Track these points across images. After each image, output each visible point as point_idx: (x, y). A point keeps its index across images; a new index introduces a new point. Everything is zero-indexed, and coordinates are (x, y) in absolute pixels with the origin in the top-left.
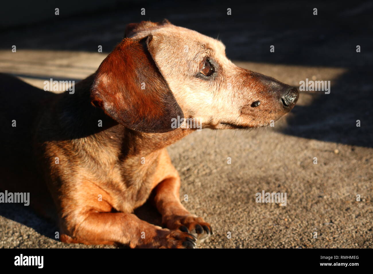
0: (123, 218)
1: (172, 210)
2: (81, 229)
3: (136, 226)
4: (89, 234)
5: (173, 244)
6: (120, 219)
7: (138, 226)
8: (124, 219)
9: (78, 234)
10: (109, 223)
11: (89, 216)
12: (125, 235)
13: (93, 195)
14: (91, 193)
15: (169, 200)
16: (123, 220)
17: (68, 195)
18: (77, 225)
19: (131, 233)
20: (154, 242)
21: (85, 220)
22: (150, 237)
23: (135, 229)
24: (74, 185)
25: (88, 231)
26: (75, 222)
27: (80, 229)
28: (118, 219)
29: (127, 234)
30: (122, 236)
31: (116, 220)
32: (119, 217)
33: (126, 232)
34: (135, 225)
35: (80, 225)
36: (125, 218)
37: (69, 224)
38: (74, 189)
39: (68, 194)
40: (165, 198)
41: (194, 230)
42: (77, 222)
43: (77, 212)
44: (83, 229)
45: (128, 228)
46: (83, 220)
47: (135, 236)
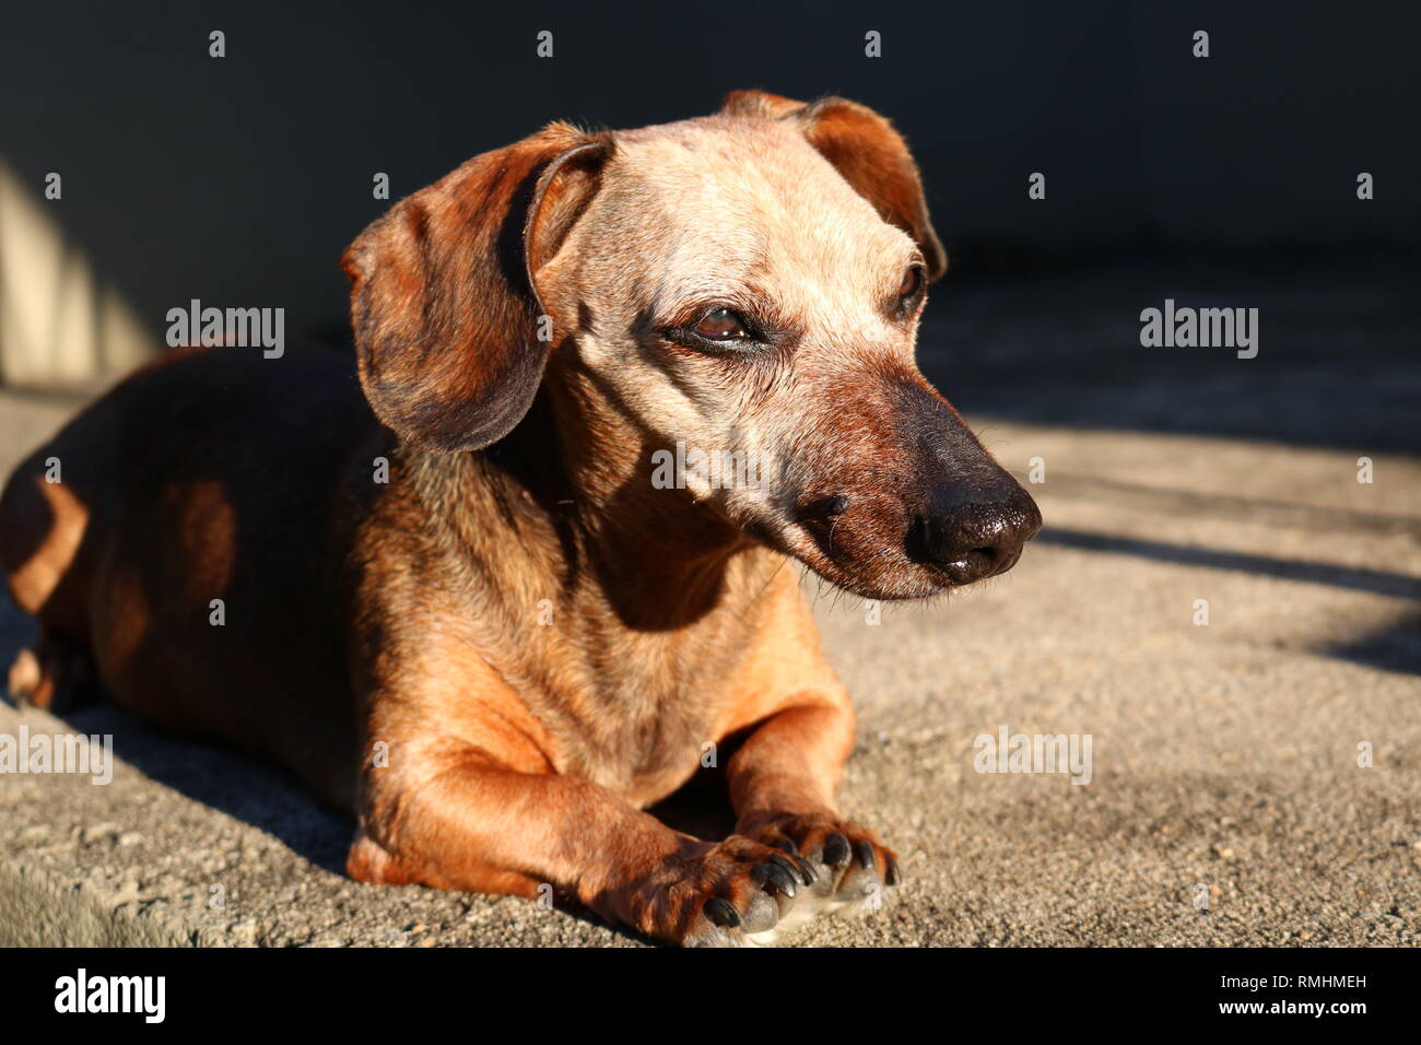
0: (570, 789)
1: (774, 798)
2: (418, 809)
3: (613, 822)
4: (444, 832)
5: (719, 874)
6: (562, 794)
7: (619, 822)
8: (575, 795)
9: (405, 831)
10: (521, 802)
11: (454, 769)
12: (568, 852)
13: (483, 703)
14: (475, 694)
15: (774, 770)
16: (571, 797)
17: (394, 687)
18: (407, 791)
19: (589, 845)
20: (659, 871)
21: (439, 777)
22: (651, 858)
23: (606, 831)
24: (415, 653)
25: (441, 823)
26: (402, 783)
27: (414, 810)
28: (555, 791)
29: (578, 846)
30: (558, 855)
31: (547, 793)
32: (560, 787)
33: (572, 842)
34: (609, 819)
35: (417, 792)
36: (580, 792)
37: (379, 792)
38: (413, 666)
39: (393, 683)
40: (761, 762)
41: (820, 854)
42: (409, 781)
43: (414, 748)
44: (423, 810)
45: (584, 825)
46: (429, 777)
47: (599, 853)
